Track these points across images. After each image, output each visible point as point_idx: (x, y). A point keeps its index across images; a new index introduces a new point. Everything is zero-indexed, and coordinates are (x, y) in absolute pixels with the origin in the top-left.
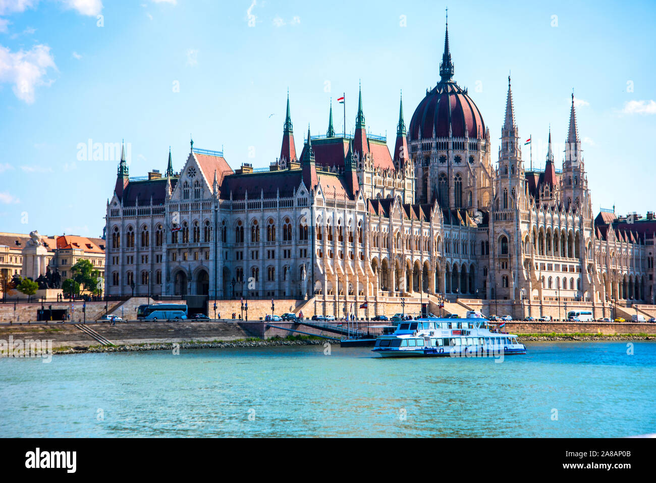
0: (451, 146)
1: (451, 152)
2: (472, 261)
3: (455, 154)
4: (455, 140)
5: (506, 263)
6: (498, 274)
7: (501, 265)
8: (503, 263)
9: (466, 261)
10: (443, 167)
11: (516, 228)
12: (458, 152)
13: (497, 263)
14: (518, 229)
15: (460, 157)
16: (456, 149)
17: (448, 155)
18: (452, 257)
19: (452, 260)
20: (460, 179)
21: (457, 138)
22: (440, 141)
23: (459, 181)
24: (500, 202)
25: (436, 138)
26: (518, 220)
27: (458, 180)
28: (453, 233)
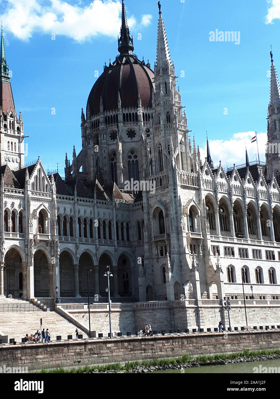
0: (120, 118)
1: (121, 125)
2: (121, 250)
3: (127, 128)
4: (126, 112)
5: (166, 247)
6: (157, 264)
7: (159, 252)
8: (162, 247)
9: (111, 249)
10: (113, 144)
11: (173, 195)
12: (131, 125)
13: (154, 248)
14: (175, 197)
15: (134, 131)
16: (127, 121)
17: (118, 130)
18: (78, 242)
19: (77, 248)
20: (136, 157)
21: (128, 108)
22: (108, 115)
23: (135, 160)
24: (154, 163)
25: (104, 111)
26: (175, 184)
27: (133, 159)
28: (77, 207)
